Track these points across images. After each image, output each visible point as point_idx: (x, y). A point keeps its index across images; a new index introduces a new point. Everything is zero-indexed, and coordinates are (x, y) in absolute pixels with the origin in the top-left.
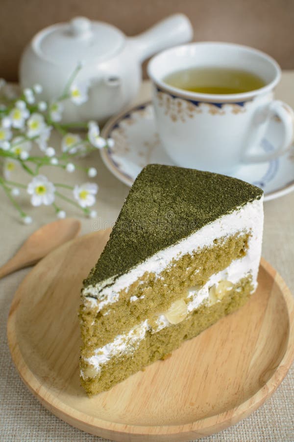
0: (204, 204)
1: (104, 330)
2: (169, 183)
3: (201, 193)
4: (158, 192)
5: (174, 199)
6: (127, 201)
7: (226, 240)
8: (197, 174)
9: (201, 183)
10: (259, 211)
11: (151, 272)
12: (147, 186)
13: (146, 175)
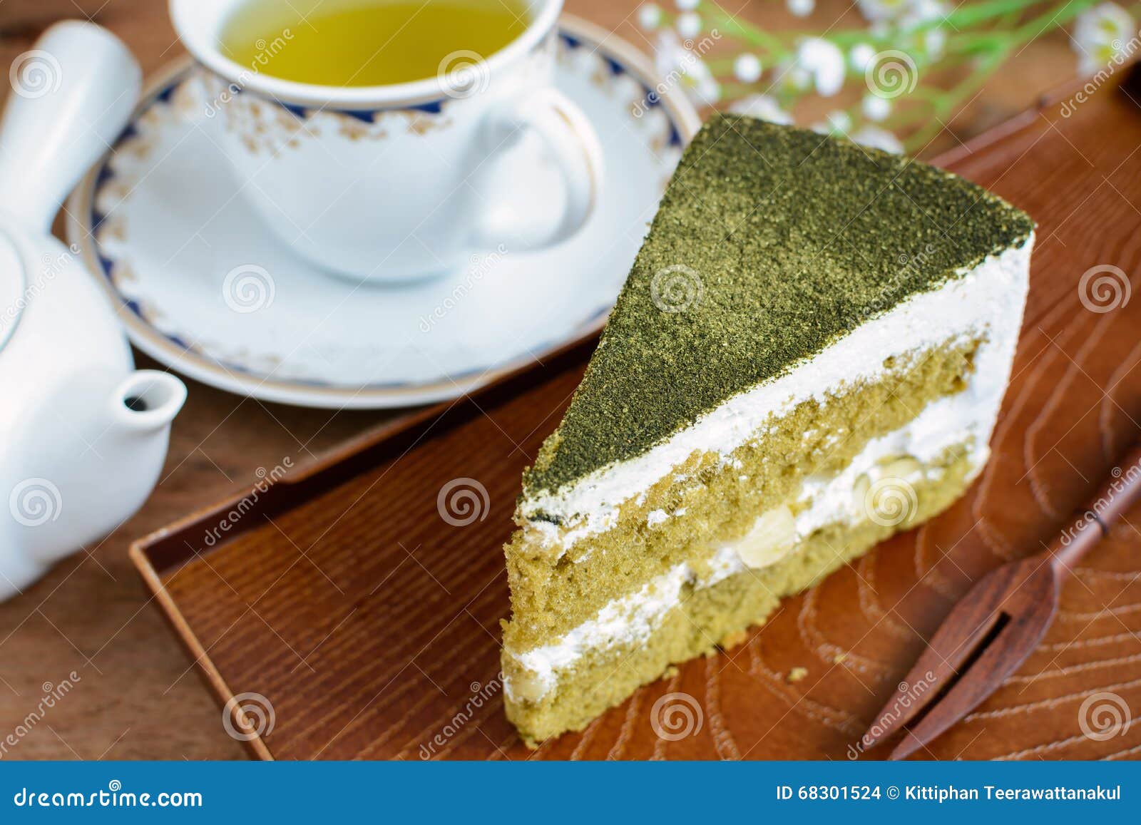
0: (864, 254)
1: (573, 596)
2: (770, 182)
3: (859, 220)
4: (740, 209)
5: (782, 233)
6: (651, 235)
7: (917, 357)
8: (851, 155)
9: (860, 188)
10: (1016, 278)
11: (709, 452)
12: (710, 190)
13: (708, 152)
